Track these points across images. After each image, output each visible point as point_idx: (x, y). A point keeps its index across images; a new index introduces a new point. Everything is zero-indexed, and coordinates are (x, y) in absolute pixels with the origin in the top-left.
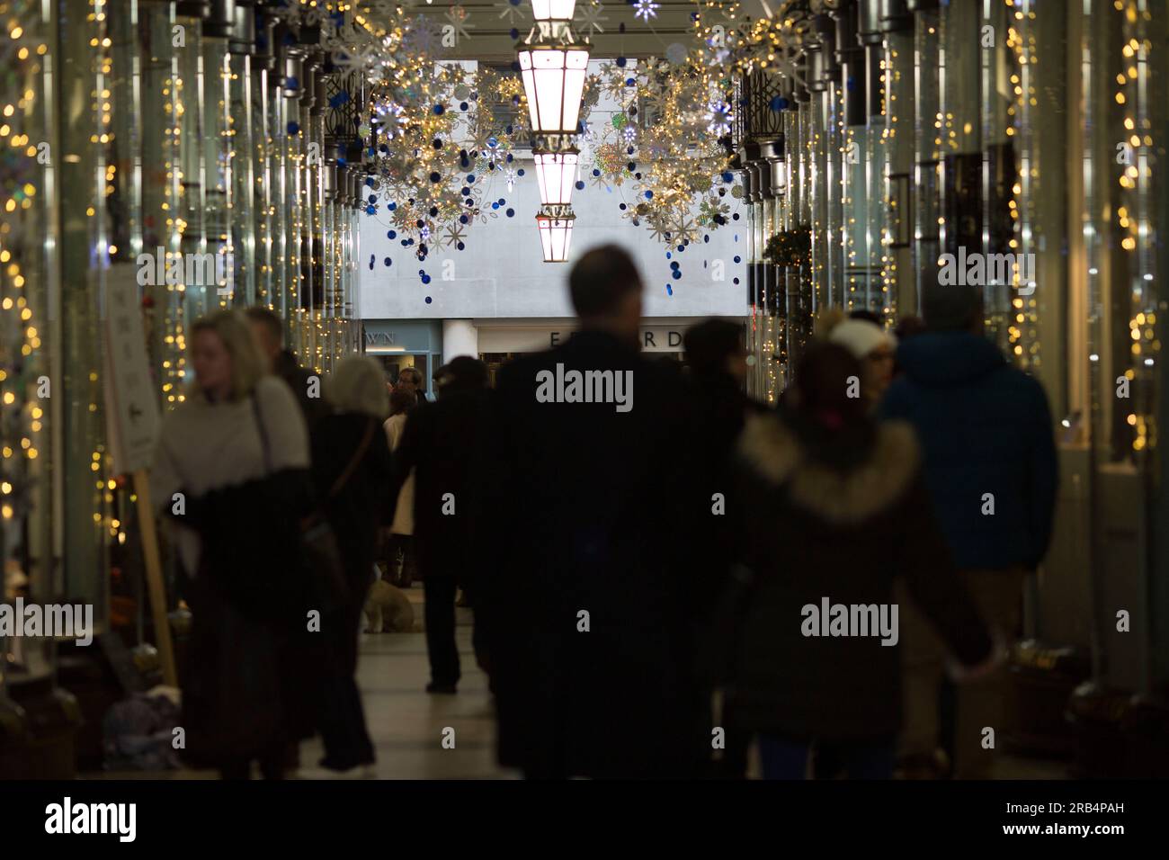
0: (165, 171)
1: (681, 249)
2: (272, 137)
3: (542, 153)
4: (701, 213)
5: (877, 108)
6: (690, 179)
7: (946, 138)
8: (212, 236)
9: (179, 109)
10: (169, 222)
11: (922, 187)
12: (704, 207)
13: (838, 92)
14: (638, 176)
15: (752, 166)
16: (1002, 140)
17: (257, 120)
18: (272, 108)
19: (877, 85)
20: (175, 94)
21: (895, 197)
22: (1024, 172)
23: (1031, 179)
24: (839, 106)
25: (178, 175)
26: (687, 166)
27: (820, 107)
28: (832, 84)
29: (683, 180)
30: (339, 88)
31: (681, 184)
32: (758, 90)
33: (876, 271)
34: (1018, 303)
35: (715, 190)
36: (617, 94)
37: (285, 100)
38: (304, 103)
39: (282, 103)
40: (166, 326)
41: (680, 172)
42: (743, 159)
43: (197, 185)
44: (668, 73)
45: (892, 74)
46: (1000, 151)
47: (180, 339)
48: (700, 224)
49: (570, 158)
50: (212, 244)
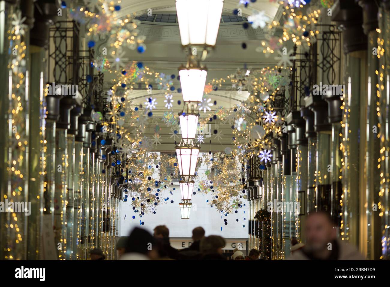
0: (62, 185)
1: (226, 215)
2: (95, 175)
3: (182, 182)
4: (233, 203)
5: (294, 170)
6: (231, 192)
7: (318, 180)
8: (76, 207)
9: (67, 164)
10: (63, 201)
11: (309, 196)
12: (234, 202)
13: (281, 164)
14: (213, 191)
15: (251, 188)
16: (337, 180)
17: (91, 170)
18: (95, 165)
19: (294, 162)
20: (66, 160)
21: (300, 199)
22: (345, 191)
23: (348, 193)
24: (281, 169)
25: (66, 186)
26: (230, 188)
27: (274, 169)
28: (279, 161)
29: (228, 192)
30: (116, 160)
31: (228, 194)
32: (253, 163)
33: (293, 223)
34: (342, 234)
35: (239, 196)
36: (207, 164)
37: (100, 163)
38: (105, 164)
39: (99, 164)
40: (60, 236)
41: (228, 190)
42: (248, 186)
43: (72, 190)
44: (224, 157)
45: (300, 158)
46: (337, 184)
47: (65, 240)
48: (233, 207)
49: (191, 184)
50: (76, 209)
